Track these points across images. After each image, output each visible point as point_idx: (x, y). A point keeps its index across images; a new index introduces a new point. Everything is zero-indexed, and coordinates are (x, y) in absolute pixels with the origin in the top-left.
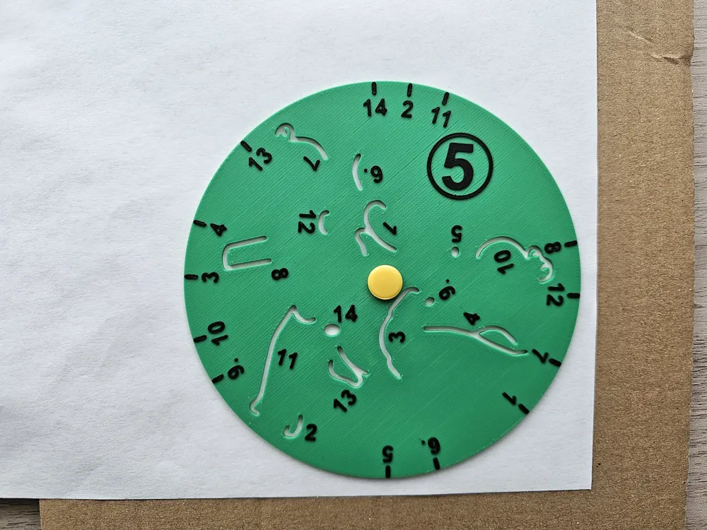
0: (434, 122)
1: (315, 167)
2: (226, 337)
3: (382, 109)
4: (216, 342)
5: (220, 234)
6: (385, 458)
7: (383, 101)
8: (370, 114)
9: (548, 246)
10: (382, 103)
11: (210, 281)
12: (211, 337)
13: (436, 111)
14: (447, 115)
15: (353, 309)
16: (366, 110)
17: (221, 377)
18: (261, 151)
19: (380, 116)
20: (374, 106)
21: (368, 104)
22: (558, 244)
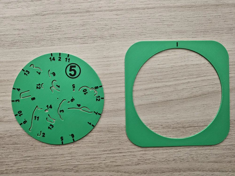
0: (66, 61)
1: (39, 73)
2: (22, 114)
3: (54, 59)
4: (20, 115)
5: (19, 91)
6: (61, 139)
7: (54, 57)
8: (51, 61)
9: (95, 87)
10: (54, 58)
11: (18, 102)
12: (19, 114)
13: (66, 59)
14: (69, 59)
15: (51, 105)
16: (50, 59)
17: (22, 124)
18: (27, 71)
19: (53, 61)
20: (52, 59)
21: (50, 58)
22: (98, 87)
